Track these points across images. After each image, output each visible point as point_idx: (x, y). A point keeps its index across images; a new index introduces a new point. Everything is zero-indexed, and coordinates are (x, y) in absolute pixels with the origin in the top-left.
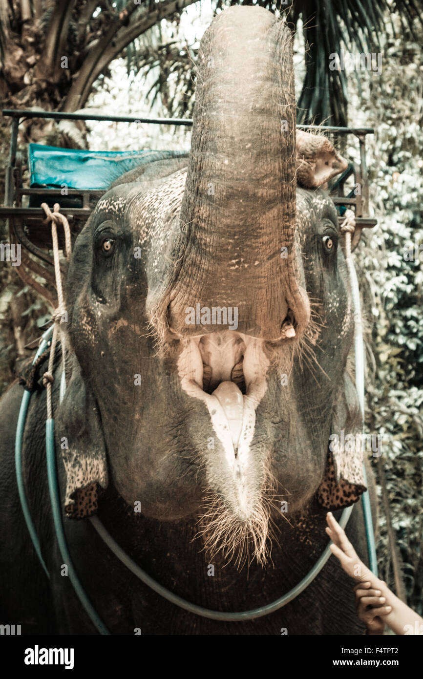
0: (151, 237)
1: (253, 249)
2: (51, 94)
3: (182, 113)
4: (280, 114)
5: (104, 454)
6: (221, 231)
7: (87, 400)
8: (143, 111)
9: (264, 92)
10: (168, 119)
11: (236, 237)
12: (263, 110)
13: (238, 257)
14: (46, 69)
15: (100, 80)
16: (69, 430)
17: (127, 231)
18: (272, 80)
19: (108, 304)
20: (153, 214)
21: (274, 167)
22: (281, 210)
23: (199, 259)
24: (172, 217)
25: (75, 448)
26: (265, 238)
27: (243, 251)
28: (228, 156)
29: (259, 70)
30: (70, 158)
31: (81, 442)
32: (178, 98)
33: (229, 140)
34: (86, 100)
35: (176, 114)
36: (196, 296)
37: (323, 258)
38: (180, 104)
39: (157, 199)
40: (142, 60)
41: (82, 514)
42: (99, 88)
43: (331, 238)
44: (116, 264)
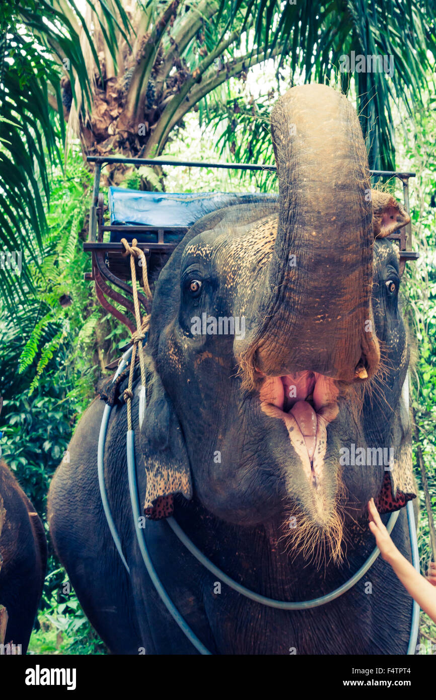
0: (237, 284)
1: (338, 306)
2: (132, 143)
3: (249, 159)
4: (359, 187)
5: (188, 469)
6: (309, 291)
7: (171, 420)
8: (213, 158)
9: (344, 169)
10: (235, 164)
11: (322, 297)
12: (345, 186)
13: (324, 313)
14: (127, 121)
15: (175, 131)
16: (152, 444)
17: (214, 275)
18: (349, 157)
19: (194, 339)
20: (239, 263)
21: (357, 236)
22: (362, 271)
23: (287, 314)
24: (258, 268)
25: (156, 459)
26: (349, 296)
27: (328, 308)
28: (315, 228)
29: (337, 149)
30: (145, 199)
31: (163, 455)
32: (245, 146)
33: (315, 214)
34: (163, 148)
35: (243, 161)
36: (282, 345)
37: (387, 301)
38: (246, 152)
39: (242, 248)
40: (212, 113)
41: (160, 515)
42: (174, 138)
43: (394, 282)
44: (203, 303)
